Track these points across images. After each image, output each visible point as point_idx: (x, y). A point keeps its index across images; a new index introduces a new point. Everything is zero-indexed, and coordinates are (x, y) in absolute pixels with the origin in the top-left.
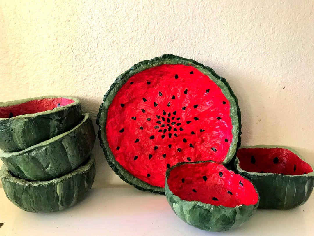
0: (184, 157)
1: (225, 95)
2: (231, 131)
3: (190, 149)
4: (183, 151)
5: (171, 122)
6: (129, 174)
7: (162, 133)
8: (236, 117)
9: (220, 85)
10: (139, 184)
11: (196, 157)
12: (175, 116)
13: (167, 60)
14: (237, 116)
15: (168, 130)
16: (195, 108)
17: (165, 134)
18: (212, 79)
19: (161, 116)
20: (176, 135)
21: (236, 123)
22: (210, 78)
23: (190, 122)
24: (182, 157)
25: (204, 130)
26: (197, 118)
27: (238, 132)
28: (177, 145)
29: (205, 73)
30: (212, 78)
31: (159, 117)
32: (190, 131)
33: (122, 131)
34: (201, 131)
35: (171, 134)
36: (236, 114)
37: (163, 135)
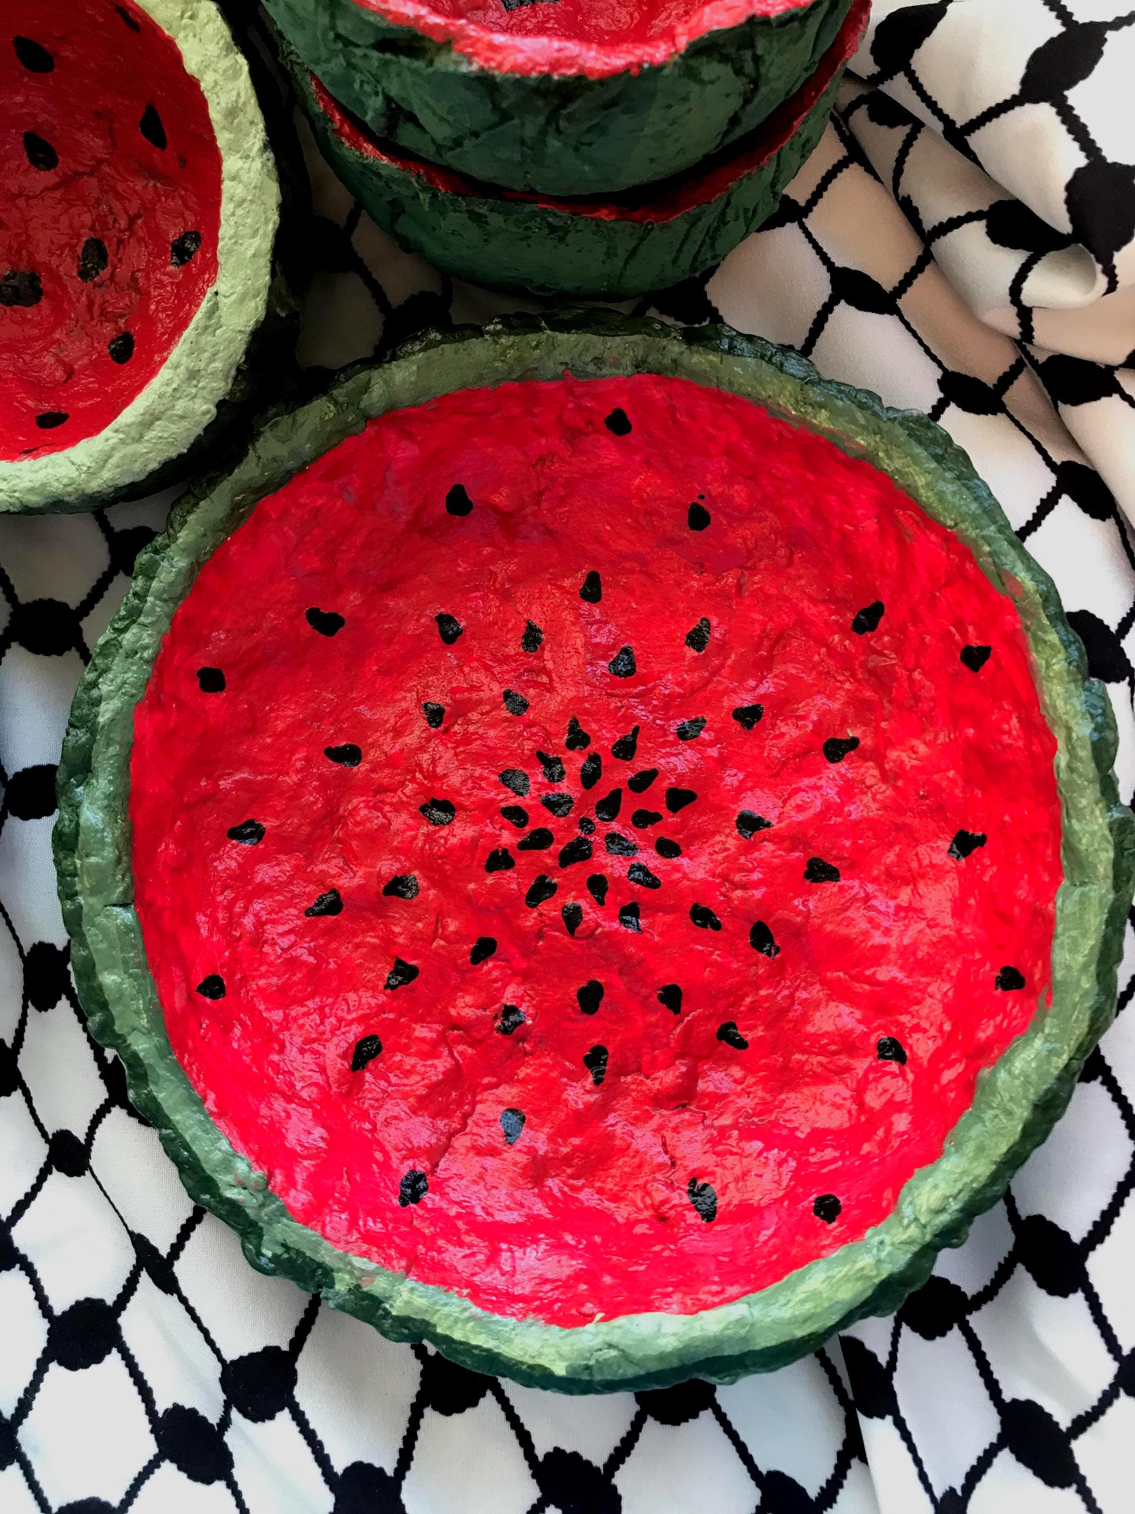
0: (496, 1086)
1: (1059, 929)
2: (910, 1174)
3: (575, 1077)
4: (527, 1046)
5: (615, 827)
6: (119, 861)
7: (507, 838)
8: (1009, 1114)
9: (1084, 843)
10: (110, 968)
11: (564, 1150)
12: (663, 810)
13: (915, 460)
14: (1023, 1113)
15: (556, 847)
16: (808, 875)
17: (523, 861)
18: (1064, 775)
19: (593, 748)
20: (572, 918)
21: (981, 1149)
22: (1062, 759)
23: (717, 926)
24: (486, 1080)
25: (742, 1044)
26: (771, 940)
27: (944, 1218)
28: (525, 976)
29: (1060, 703)
30: (1071, 769)
31: (578, 739)
32: (666, 975)
33: (326, 623)
34: (727, 1034)
35: (553, 888)
36: (1032, 1097)
37: (505, 851)
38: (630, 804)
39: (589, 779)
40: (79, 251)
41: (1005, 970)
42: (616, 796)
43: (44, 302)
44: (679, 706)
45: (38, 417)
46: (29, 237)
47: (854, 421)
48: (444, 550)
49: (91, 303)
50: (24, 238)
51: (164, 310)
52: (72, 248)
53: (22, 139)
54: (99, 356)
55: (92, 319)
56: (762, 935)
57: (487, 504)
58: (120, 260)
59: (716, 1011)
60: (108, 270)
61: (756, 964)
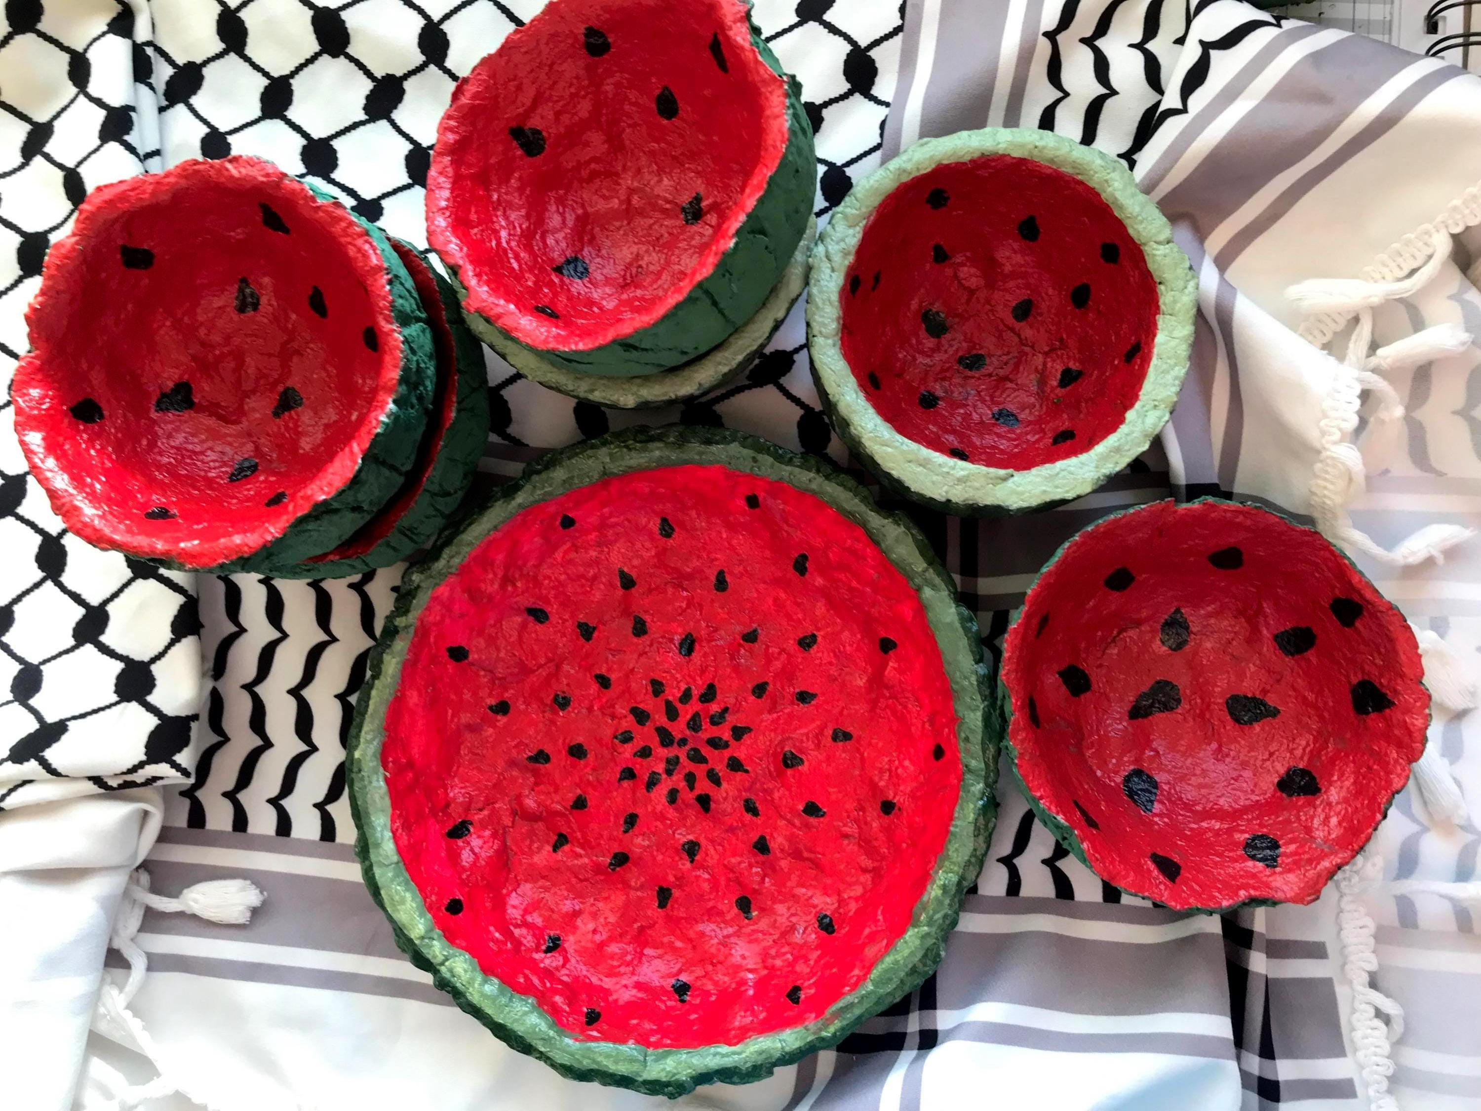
4: (547, 713)
7: (672, 694)
15: (667, 724)
16: (661, 888)
17: (659, 703)
19: (734, 744)
20: (625, 737)
23: (626, 831)
24: (525, 688)
25: (556, 849)
26: (619, 865)
27: (449, 977)
28: (591, 710)
31: (738, 733)
32: (593, 799)
33: (800, 566)
34: (562, 839)
35: (643, 724)
37: (664, 691)
38: (700, 771)
39: (714, 743)
41: (599, 1014)
42: (703, 760)
43: (932, 340)
44: (766, 800)
46: (966, 318)
47: (935, 912)
48: (859, 636)
49: (945, 370)
50: (966, 315)
52: (973, 347)
56: (621, 859)
57: (887, 664)
58: (979, 379)
59: (574, 832)
60: (969, 373)
61: (604, 856)
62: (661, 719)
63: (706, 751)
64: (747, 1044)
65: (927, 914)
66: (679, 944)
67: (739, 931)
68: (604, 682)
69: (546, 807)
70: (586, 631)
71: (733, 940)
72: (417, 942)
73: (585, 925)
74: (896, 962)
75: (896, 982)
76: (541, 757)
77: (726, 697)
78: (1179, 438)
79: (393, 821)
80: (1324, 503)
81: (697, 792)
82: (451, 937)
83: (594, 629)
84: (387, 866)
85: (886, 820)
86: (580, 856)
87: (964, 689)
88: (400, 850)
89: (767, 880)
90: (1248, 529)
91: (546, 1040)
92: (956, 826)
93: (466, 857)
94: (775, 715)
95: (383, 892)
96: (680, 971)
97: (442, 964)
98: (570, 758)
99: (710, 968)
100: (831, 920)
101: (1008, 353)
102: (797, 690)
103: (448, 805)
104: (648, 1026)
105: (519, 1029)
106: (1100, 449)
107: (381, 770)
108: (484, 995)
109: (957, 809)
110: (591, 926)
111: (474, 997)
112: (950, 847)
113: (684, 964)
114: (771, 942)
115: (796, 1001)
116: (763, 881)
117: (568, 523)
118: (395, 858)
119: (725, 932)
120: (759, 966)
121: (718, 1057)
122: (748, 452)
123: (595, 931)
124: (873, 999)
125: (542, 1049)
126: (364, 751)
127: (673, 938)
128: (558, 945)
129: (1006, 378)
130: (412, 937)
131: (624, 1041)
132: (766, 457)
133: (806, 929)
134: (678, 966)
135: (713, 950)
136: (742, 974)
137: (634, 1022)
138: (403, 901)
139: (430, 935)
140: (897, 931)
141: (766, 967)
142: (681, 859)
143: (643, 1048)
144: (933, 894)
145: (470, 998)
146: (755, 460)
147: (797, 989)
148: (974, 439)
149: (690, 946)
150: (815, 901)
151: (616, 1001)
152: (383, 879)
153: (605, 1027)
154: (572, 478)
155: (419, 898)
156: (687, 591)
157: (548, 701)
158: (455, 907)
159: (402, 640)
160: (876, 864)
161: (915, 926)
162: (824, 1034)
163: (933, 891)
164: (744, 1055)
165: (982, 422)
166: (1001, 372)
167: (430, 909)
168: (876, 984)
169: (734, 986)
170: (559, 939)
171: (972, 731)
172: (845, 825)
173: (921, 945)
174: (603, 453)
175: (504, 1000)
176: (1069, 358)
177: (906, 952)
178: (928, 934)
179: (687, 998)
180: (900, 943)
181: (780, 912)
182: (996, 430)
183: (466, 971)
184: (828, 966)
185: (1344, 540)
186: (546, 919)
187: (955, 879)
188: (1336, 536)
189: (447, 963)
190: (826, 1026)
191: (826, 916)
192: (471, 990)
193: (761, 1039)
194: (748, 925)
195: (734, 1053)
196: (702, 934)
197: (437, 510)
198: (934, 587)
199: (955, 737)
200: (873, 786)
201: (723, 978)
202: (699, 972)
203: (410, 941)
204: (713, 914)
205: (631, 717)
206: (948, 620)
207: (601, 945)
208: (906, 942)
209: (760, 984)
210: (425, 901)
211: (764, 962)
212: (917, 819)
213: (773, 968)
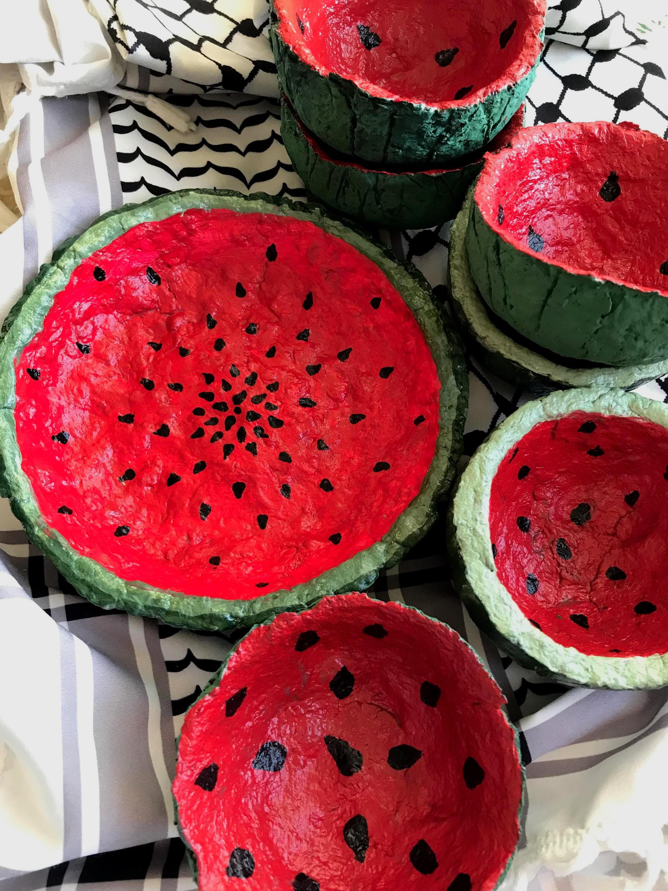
4: (242, 322)
5: (225, 414)
7: (271, 397)
15: (248, 399)
17: (263, 390)
19: (243, 446)
23: (170, 385)
31: (251, 447)
33: (381, 466)
35: (247, 382)
37: (272, 392)
40: (572, 549)
41: (37, 379)
42: (228, 428)
43: (568, 518)
44: (207, 476)
45: (529, 469)
46: (594, 538)
47: (139, 596)
49: (550, 531)
50: (596, 536)
51: (520, 553)
52: (575, 548)
53: (626, 573)
54: (530, 514)
55: (545, 526)
56: (149, 386)
57: (321, 541)
58: (553, 558)
59: (164, 352)
60: (555, 550)
61: (150, 375)
62: (253, 393)
63: (235, 428)
64: (23, 475)
65: (136, 590)
66: (95, 434)
67: (110, 474)
68: (271, 353)
69: (179, 331)
70: (304, 336)
71: (103, 470)
72: (71, 248)
73: (100, 368)
74: (96, 574)
75: (81, 576)
76: (212, 324)
77: (275, 435)
78: (558, 715)
79: (152, 224)
80: (542, 846)
81: (205, 427)
82: (78, 271)
83: (306, 340)
84: (120, 222)
85: (206, 562)
86: (148, 360)
87: (314, 586)
88: (133, 229)
89: (149, 488)
90: (502, 776)
91: (13, 341)
92: (207, 601)
93: (135, 281)
94: (268, 471)
95: (102, 222)
96: (75, 436)
97: (58, 267)
98: (214, 341)
99: (80, 456)
100: (125, 534)
101: (580, 574)
102: (290, 485)
103: (169, 266)
104: (32, 411)
105: (19, 321)
106: (537, 633)
107: (185, 210)
108: (40, 295)
109: (220, 600)
110: (99, 373)
111: (38, 289)
112: (190, 598)
113: (81, 439)
114: (104, 496)
115: (61, 511)
116: (148, 485)
117: (376, 303)
118: (126, 227)
119: (107, 465)
120: (85, 488)
121: (11, 456)
122: (455, 402)
123: (96, 375)
124: (67, 561)
125: (6, 338)
126: (195, 198)
127: (98, 430)
128: (83, 352)
129: (562, 578)
130: (74, 245)
131: (18, 393)
132: (455, 414)
133: (117, 518)
134: (78, 435)
135: (93, 457)
136: (77, 477)
137: (34, 402)
138: (97, 235)
139: (77, 256)
140: (122, 574)
141: (84, 493)
142: (156, 425)
143: (14, 406)
144: (152, 592)
145: (37, 287)
146: (451, 407)
147: (70, 512)
148: (508, 562)
149: (94, 442)
150: (138, 523)
151: (48, 392)
152: (111, 221)
153: (27, 382)
154: (408, 291)
155: (101, 246)
156: (345, 397)
157: (251, 321)
158: (99, 273)
159: (274, 209)
160: (172, 561)
161: (126, 584)
162: (36, 529)
163: (154, 593)
164: (15, 473)
165: (523, 568)
166: (564, 573)
167: (95, 255)
168: (78, 562)
169: (68, 472)
170: (88, 352)
171: (282, 600)
172: (198, 535)
173: (112, 590)
174: (429, 307)
175: (39, 310)
176: (595, 617)
177: (105, 580)
178: (120, 593)
179: (56, 441)
180: (112, 575)
181: (127, 500)
182: (521, 578)
183: (55, 282)
184: (90, 533)
185: (516, 875)
186: (100, 343)
187: (167, 606)
188: (516, 868)
189: (59, 270)
190: (42, 530)
191: (128, 531)
192: (43, 287)
193: (28, 485)
194: (115, 480)
195: (16, 467)
196: (104, 448)
197: (365, 197)
198: (387, 552)
199: (276, 590)
200: (230, 548)
201: (73, 464)
202: (77, 449)
203: (71, 244)
204: (120, 454)
205: (248, 375)
206: (364, 565)
207: (86, 379)
208: (113, 579)
209: (72, 490)
210: (100, 251)
211: (88, 491)
212: (209, 580)
213: (85, 497)
